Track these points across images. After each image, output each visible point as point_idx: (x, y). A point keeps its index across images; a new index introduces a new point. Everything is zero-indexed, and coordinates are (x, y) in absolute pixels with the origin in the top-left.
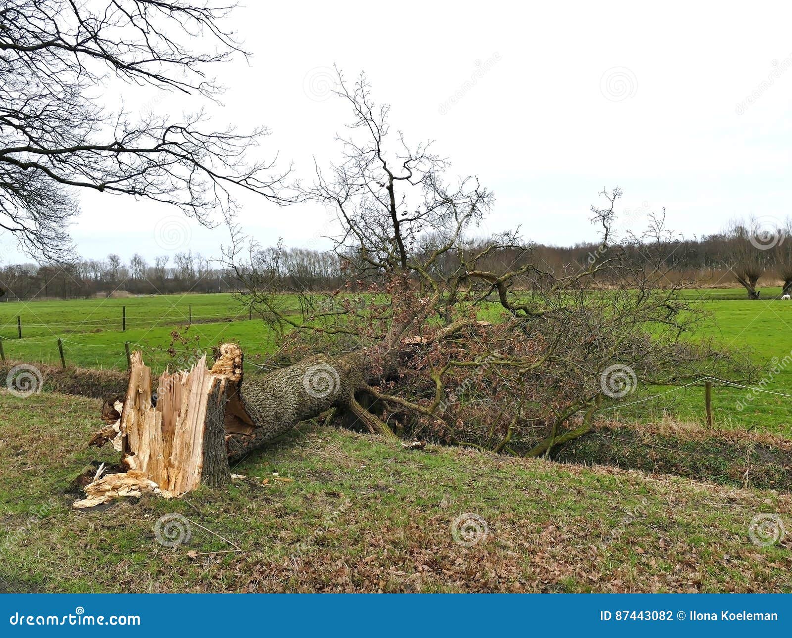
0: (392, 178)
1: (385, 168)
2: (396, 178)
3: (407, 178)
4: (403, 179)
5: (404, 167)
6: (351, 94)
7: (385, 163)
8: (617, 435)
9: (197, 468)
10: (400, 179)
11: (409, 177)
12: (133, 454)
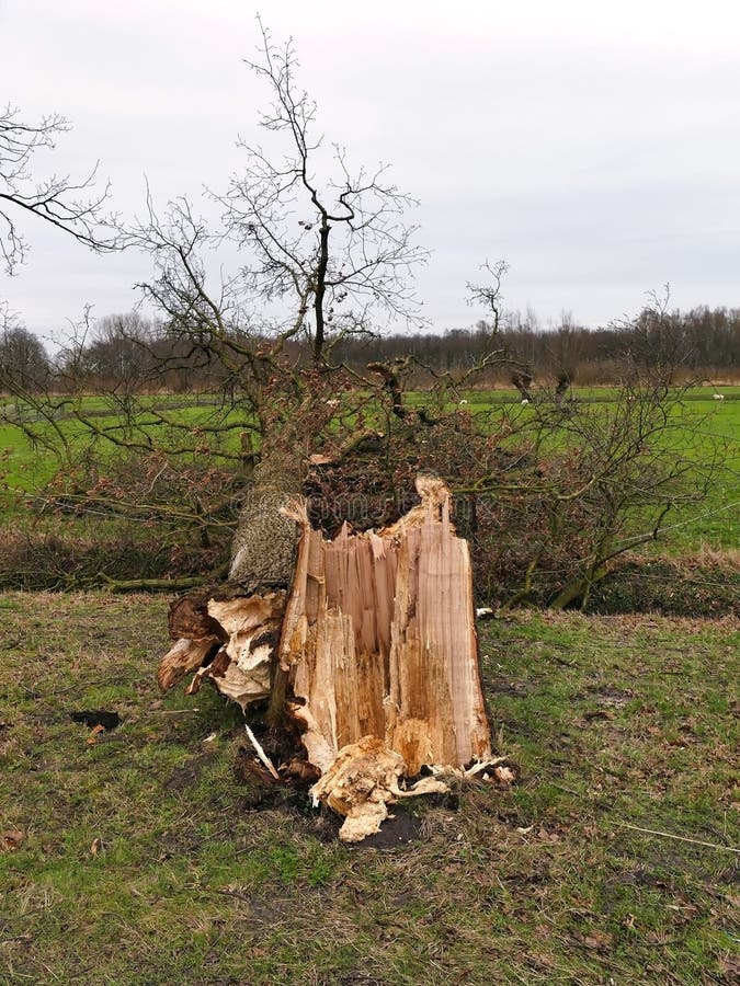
0: (326, 217)
1: (314, 200)
2: (331, 218)
3: (347, 219)
4: (342, 219)
5: (341, 201)
6: (276, 75)
7: (314, 193)
8: (648, 571)
9: (472, 712)
10: (337, 219)
11: (352, 217)
12: (302, 702)
